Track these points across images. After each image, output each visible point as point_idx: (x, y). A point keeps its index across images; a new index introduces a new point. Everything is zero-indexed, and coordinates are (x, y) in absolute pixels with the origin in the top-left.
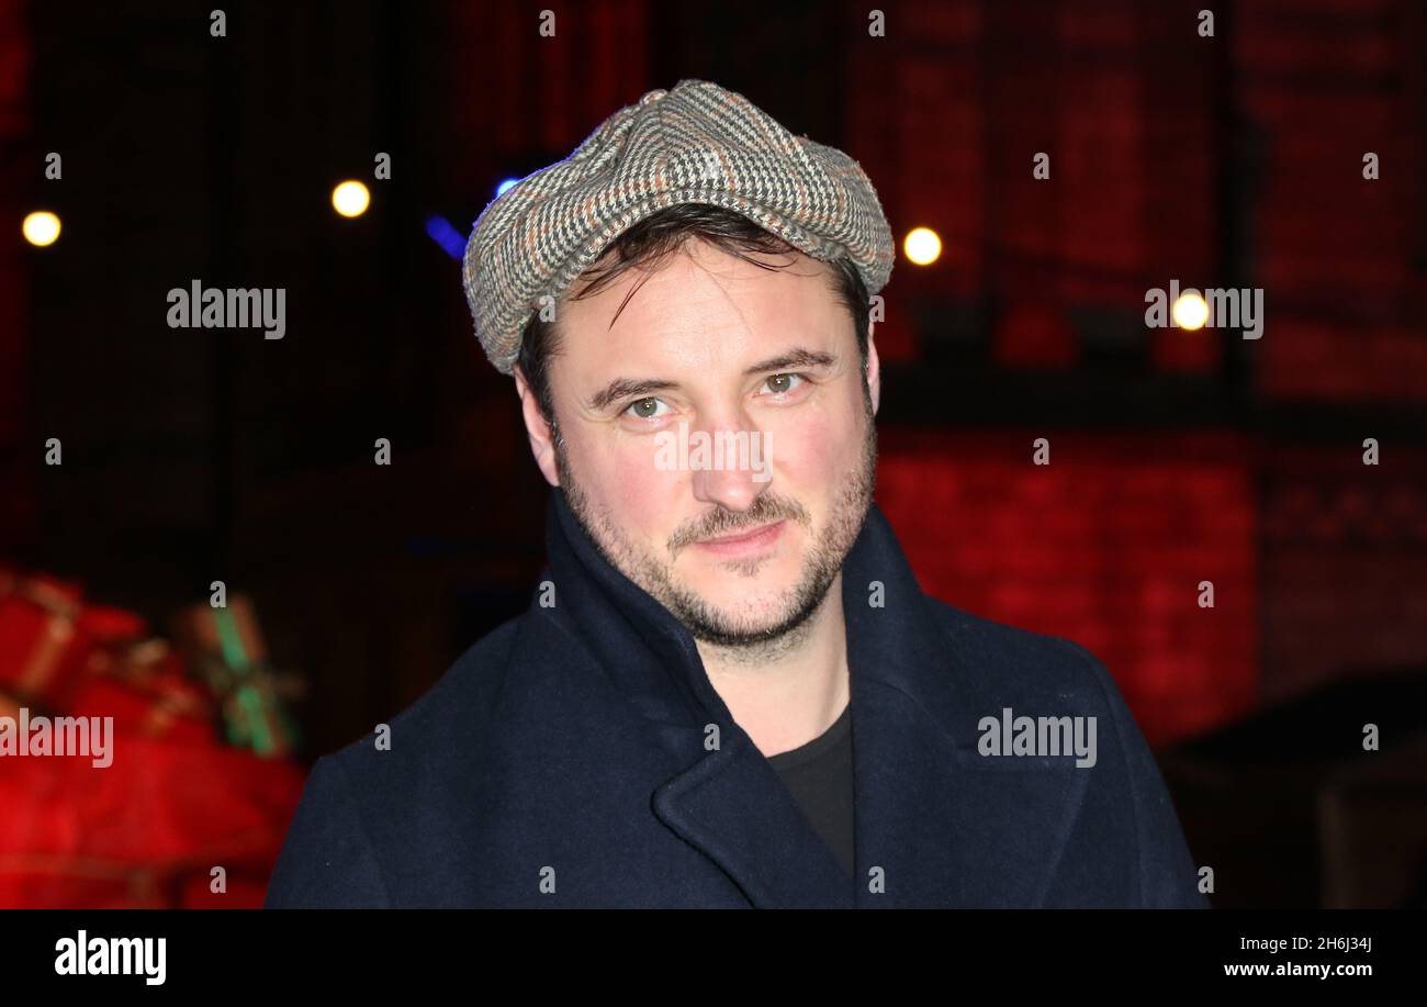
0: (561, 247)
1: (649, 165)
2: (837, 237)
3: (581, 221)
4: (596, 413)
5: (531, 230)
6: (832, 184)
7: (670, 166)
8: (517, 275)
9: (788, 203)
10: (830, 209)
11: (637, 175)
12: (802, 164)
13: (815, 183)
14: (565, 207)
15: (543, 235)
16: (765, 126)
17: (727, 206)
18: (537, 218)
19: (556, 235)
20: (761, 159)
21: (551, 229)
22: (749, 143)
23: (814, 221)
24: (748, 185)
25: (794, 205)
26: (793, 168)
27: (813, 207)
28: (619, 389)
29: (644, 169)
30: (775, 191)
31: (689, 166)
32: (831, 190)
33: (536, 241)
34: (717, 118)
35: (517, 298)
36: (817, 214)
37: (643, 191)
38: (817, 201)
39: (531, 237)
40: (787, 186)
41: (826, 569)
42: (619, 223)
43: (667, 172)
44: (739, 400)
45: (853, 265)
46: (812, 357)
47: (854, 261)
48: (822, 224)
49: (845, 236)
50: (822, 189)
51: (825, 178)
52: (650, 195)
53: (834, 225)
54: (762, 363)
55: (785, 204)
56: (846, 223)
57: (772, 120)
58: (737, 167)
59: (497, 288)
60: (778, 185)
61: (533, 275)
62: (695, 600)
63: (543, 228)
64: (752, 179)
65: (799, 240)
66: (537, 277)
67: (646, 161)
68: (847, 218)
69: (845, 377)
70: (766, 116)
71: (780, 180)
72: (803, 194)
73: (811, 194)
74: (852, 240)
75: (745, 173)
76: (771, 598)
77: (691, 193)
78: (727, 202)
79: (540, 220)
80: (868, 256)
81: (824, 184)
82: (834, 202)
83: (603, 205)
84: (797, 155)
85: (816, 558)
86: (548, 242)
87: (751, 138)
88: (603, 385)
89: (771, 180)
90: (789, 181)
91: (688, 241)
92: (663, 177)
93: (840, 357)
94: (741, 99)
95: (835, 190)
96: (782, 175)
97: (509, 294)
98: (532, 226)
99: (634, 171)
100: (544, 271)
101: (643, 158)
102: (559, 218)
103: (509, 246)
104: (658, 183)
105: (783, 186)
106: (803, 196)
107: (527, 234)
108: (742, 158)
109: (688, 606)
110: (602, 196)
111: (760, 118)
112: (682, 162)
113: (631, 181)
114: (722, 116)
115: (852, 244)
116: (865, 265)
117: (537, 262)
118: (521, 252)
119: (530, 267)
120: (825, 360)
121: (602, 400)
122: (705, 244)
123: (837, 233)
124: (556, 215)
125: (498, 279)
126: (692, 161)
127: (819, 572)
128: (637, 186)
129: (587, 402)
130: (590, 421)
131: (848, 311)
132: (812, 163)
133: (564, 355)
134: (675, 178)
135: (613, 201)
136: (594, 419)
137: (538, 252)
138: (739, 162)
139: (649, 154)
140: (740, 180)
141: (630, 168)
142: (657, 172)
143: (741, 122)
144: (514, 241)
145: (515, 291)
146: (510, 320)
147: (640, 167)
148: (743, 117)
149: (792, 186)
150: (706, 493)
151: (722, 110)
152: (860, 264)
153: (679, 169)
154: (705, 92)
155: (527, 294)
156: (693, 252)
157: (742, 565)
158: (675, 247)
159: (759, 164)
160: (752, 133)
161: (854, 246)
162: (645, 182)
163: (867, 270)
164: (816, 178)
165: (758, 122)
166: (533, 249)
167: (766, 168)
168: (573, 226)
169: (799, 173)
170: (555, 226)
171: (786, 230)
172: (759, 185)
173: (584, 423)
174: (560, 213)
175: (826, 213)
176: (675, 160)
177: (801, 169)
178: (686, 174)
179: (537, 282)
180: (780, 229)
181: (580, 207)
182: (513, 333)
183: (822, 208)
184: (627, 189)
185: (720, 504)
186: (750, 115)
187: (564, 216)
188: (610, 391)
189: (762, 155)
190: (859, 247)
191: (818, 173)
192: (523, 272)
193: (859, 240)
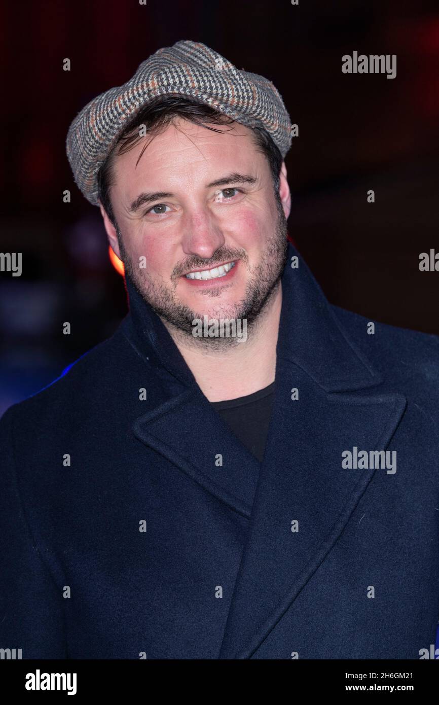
0: (107, 124)
1: (149, 76)
2: (255, 115)
3: (116, 108)
4: (133, 214)
5: (92, 117)
6: (249, 85)
7: (159, 75)
8: (87, 141)
9: (224, 94)
10: (248, 98)
11: (143, 81)
12: (233, 75)
13: (239, 84)
14: (108, 102)
15: (98, 118)
16: (214, 57)
17: (189, 94)
18: (95, 110)
19: (104, 117)
20: (209, 72)
21: (101, 115)
22: (204, 65)
23: (240, 105)
24: (202, 84)
25: (228, 95)
26: (227, 77)
27: (239, 97)
28: (144, 199)
29: (146, 78)
30: (217, 88)
31: (169, 75)
32: (248, 88)
33: (95, 122)
34: (189, 55)
35: (89, 155)
36: (241, 100)
37: (146, 89)
38: (240, 93)
39: (92, 120)
40: (223, 85)
41: (259, 291)
42: (133, 106)
43: (157, 78)
44: (206, 202)
45: (268, 133)
46: (243, 178)
47: (268, 130)
48: (245, 106)
49: (259, 114)
50: (243, 87)
51: (245, 82)
52: (150, 91)
53: (252, 108)
54: (215, 181)
55: (223, 95)
56: (258, 106)
57: (217, 54)
58: (195, 75)
59: (80, 151)
60: (218, 85)
61: (95, 141)
62: (188, 310)
63: (98, 115)
64: (204, 81)
65: (229, 112)
66: (97, 142)
67: (147, 74)
68: (258, 103)
69: (264, 190)
70: (215, 52)
71: (220, 82)
72: (232, 89)
73: (237, 90)
74: (263, 116)
75: (200, 78)
76: (228, 307)
77: (170, 88)
78: (189, 92)
79: (96, 111)
80: (274, 126)
81: (244, 84)
82: (250, 94)
83: (126, 99)
84: (230, 70)
85: (253, 284)
86: (101, 122)
87: (205, 62)
88: (135, 198)
89: (214, 81)
90: (225, 82)
91: (174, 118)
92: (155, 81)
93: (260, 179)
94: (202, 45)
95: (250, 88)
96: (221, 79)
97: (85, 154)
98: (93, 114)
99: (141, 79)
100: (100, 138)
101: (147, 72)
102: (105, 108)
103: (83, 127)
104: (153, 84)
105: (221, 85)
106: (233, 91)
107: (91, 119)
108: (198, 71)
109: (185, 314)
110: (125, 94)
111: (211, 53)
112: (165, 73)
113: (140, 84)
114: (192, 54)
115: (263, 119)
116: (273, 132)
117: (96, 133)
118: (88, 129)
119: (93, 136)
120: (250, 180)
121: (135, 206)
122: (184, 120)
123: (255, 112)
124: (104, 107)
125: (79, 146)
126: (171, 72)
127: (255, 292)
128: (142, 87)
129: (129, 209)
130: (131, 219)
131: (264, 156)
132: (238, 74)
133: (116, 185)
134: (162, 81)
135: (131, 96)
136: (132, 218)
137: (96, 128)
138: (197, 73)
139: (149, 71)
140: (197, 81)
141: (139, 78)
142: (152, 79)
143: (201, 55)
144: (85, 124)
145: (88, 151)
146: (88, 169)
147: (144, 78)
148: (202, 53)
149: (226, 85)
150: (189, 250)
151: (192, 51)
152: (271, 132)
153: (163, 76)
154: (185, 45)
155: (94, 153)
156: (177, 124)
157: (211, 291)
158: (168, 122)
159: (208, 74)
160: (206, 60)
161: (265, 120)
162: (147, 84)
163: (275, 135)
164: (240, 82)
165: (210, 55)
166: (94, 126)
167: (212, 76)
168: (112, 111)
169: (231, 79)
170: (103, 113)
171: (222, 106)
172: (208, 84)
173: (128, 220)
174: (106, 106)
175: (246, 100)
176: (162, 72)
177: (232, 77)
178: (167, 79)
179: (98, 145)
180: (218, 106)
181: (115, 101)
182: (91, 177)
183: (244, 97)
184: (138, 88)
185: (196, 255)
186: (206, 52)
187: (107, 107)
188: (138, 200)
189: (210, 70)
190: (268, 120)
191: (241, 79)
192: (90, 139)
193: (267, 116)
